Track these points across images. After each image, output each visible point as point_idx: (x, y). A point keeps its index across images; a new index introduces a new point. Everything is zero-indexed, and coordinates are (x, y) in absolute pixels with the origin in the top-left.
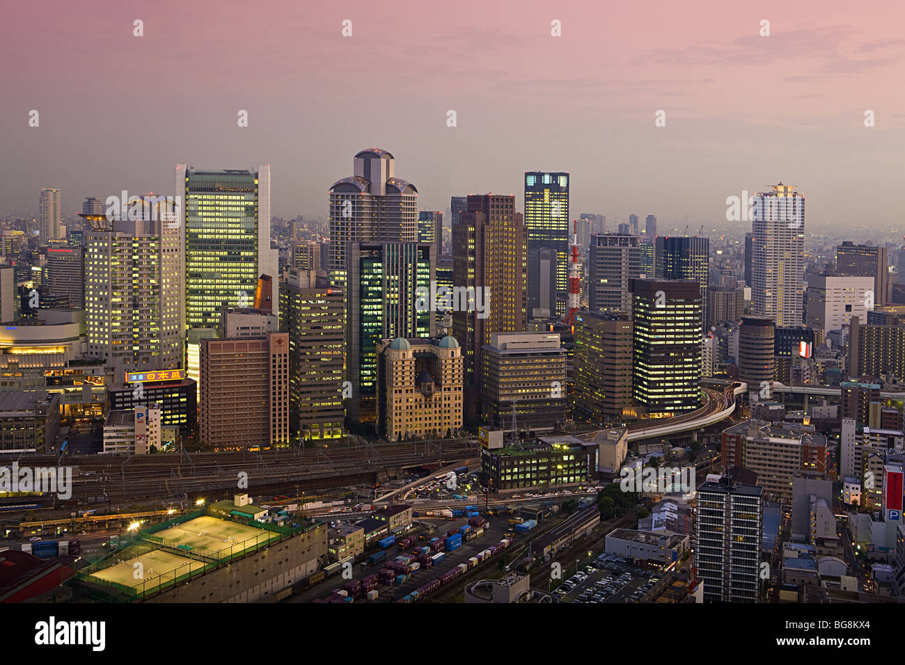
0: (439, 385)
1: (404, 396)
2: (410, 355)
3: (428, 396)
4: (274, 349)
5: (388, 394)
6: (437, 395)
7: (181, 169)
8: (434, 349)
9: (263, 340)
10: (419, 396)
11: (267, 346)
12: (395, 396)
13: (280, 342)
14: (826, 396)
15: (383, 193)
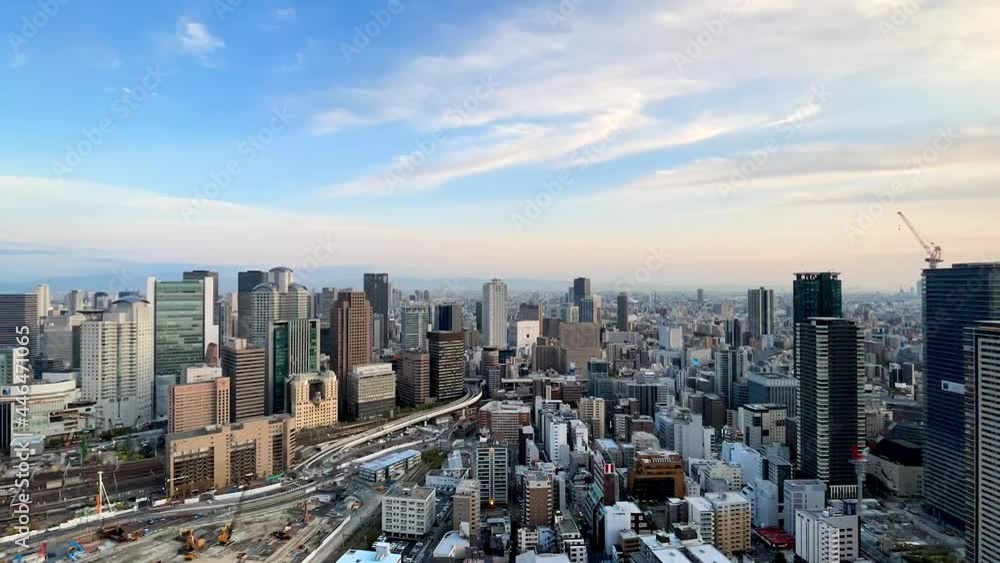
0: (323, 397)
1: (303, 406)
2: (306, 383)
3: (317, 405)
4: (220, 388)
5: (293, 406)
6: (322, 403)
7: (151, 281)
8: (321, 378)
9: (213, 382)
10: (311, 405)
11: (215, 387)
12: (297, 407)
13: (223, 383)
14: (524, 383)
15: (286, 291)
